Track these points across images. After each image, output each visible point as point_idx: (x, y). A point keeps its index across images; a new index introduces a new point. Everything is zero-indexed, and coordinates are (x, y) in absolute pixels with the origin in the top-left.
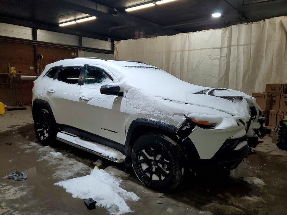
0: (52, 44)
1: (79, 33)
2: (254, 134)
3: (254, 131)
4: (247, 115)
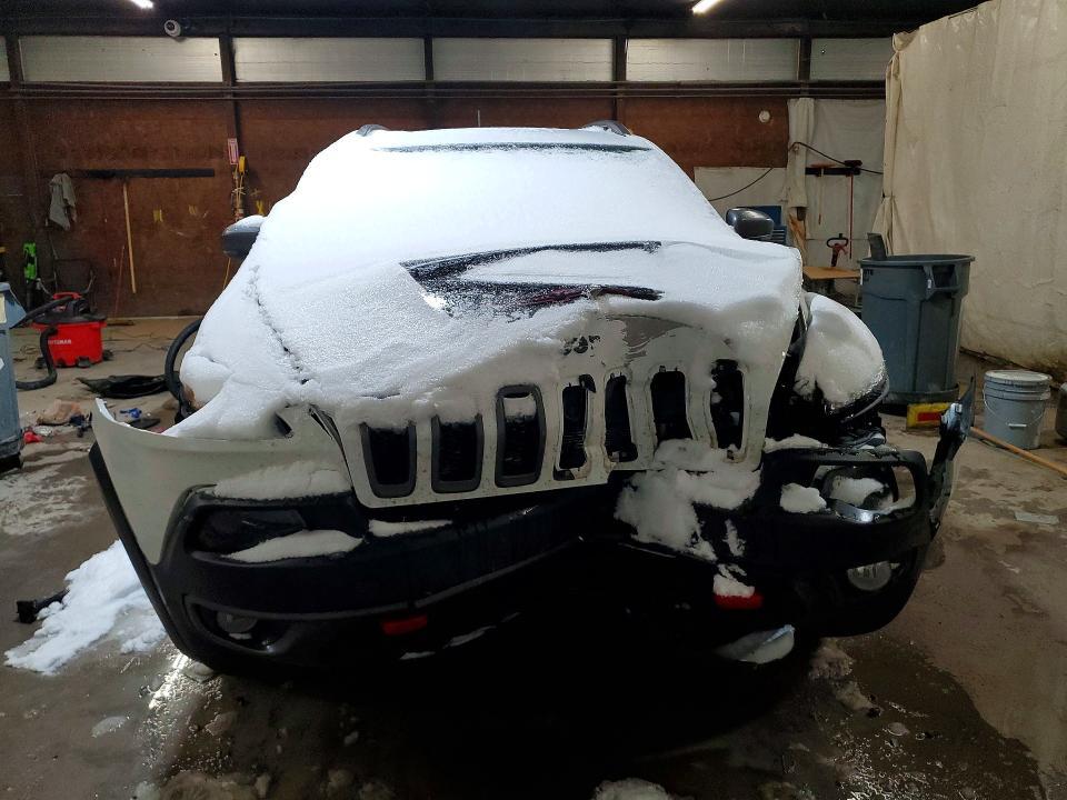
0: (678, 85)
1: (798, 28)
2: (694, 540)
3: (692, 518)
4: (406, 390)
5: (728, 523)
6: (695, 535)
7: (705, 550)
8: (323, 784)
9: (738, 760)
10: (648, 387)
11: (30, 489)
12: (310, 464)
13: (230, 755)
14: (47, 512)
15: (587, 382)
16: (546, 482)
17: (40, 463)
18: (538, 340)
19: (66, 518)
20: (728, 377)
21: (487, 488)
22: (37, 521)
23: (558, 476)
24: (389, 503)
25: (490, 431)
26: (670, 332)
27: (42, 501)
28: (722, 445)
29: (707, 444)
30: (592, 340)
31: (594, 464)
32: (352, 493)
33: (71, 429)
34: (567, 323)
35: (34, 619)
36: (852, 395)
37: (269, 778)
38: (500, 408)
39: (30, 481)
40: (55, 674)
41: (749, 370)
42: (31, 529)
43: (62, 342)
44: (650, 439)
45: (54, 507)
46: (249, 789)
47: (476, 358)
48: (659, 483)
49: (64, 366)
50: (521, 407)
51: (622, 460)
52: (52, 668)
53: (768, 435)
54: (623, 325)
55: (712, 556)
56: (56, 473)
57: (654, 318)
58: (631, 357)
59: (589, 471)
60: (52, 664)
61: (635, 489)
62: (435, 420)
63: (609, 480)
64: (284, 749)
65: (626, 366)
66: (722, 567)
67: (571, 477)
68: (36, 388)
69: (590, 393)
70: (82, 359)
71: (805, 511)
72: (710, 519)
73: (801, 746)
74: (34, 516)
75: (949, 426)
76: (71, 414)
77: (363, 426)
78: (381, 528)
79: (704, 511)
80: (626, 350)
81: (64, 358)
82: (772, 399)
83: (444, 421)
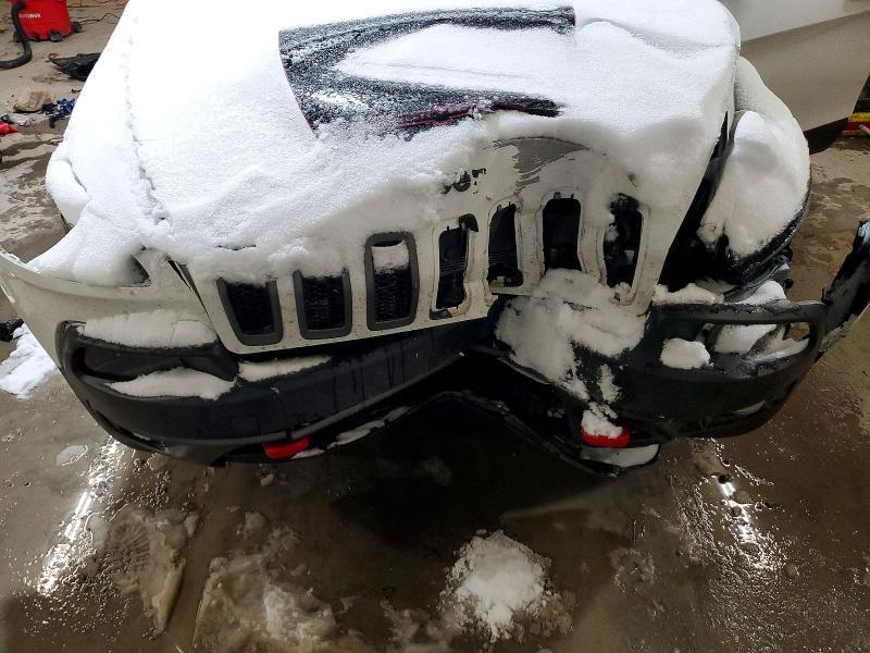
2: (569, 376)
3: (570, 356)
4: (262, 243)
5: (605, 368)
6: (570, 372)
7: (578, 388)
8: (240, 526)
9: (595, 521)
10: (541, 213)
11: (8, 189)
12: (171, 314)
13: (166, 491)
14: (23, 215)
15: (469, 222)
16: (422, 321)
17: (17, 157)
18: (411, 178)
19: (39, 224)
20: (628, 215)
21: (360, 330)
22: (15, 226)
23: (433, 316)
24: (258, 349)
25: (359, 285)
26: (569, 156)
27: (20, 204)
28: (612, 283)
29: (597, 279)
30: (476, 173)
31: (473, 301)
32: (219, 342)
33: (43, 117)
34: (446, 154)
35: (11, 338)
36: (762, 242)
37: (197, 517)
38: (369, 259)
39: (9, 179)
40: (27, 398)
41: (650, 213)
42: (9, 235)
43: (32, 16)
44: (538, 267)
45: (30, 210)
46: (179, 528)
47: (340, 201)
48: (540, 311)
49: (39, 40)
50: (391, 258)
51: (507, 284)
52: (26, 391)
53: (661, 281)
54: (514, 150)
55: (584, 396)
56: (31, 171)
57: (552, 138)
58: (522, 185)
59: (468, 309)
60: (26, 386)
61: (518, 313)
62: (297, 275)
63: (489, 313)
64: (211, 488)
65: (515, 194)
66: (593, 405)
67: (449, 316)
68: (14, 66)
69: (471, 233)
70: (54, 34)
71: (687, 366)
72: (588, 361)
73: (653, 512)
74: (13, 220)
75: (865, 240)
76: (42, 102)
77: (220, 282)
78: (253, 372)
79: (581, 352)
80: (518, 176)
81: (37, 30)
82: (670, 250)
83: (306, 274)
